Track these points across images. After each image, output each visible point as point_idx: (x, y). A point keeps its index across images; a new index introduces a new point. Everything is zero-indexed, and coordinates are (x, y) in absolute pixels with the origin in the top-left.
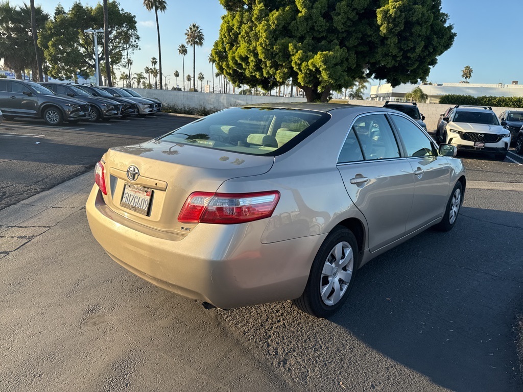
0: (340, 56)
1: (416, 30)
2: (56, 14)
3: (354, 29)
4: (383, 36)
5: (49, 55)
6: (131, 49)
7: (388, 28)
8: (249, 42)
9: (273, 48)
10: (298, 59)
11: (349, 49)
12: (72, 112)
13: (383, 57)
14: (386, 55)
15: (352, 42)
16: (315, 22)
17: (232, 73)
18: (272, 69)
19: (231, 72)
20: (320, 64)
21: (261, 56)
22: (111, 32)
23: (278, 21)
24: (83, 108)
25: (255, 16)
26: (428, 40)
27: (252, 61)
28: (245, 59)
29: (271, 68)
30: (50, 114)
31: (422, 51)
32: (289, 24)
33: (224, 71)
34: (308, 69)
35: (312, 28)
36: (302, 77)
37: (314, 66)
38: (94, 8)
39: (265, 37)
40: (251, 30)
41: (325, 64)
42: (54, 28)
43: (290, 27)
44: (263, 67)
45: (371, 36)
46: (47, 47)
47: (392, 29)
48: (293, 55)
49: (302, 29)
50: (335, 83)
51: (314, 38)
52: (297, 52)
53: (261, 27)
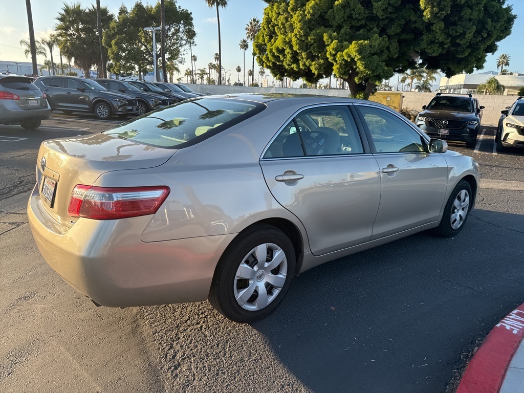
0: (379, 45)
1: (466, 14)
2: (120, 14)
3: (396, 15)
4: (427, 21)
5: (112, 53)
6: (188, 45)
7: (432, 12)
8: (285, 34)
9: (308, 39)
10: (333, 49)
11: (389, 37)
12: (120, 107)
13: (428, 45)
14: (432, 42)
15: (394, 29)
16: (353, 10)
17: (271, 66)
18: (309, 60)
19: (270, 64)
20: (354, 54)
21: (296, 48)
22: (169, 29)
23: (313, 11)
24: (131, 102)
25: (291, 6)
26: (482, 24)
27: (289, 53)
28: (282, 51)
29: (307, 59)
30: (100, 109)
31: (474, 37)
32: (326, 13)
33: (264, 64)
34: (343, 59)
35: (350, 17)
36: (337, 68)
37: (349, 56)
38: (154, 7)
39: (299, 28)
40: (287, 21)
41: (359, 54)
42: (117, 27)
43: (327, 17)
44: (299, 58)
45: (415, 22)
46: (111, 46)
47: (436, 14)
48: (328, 45)
49: (338, 19)
50: (372, 73)
51: (351, 27)
52: (332, 42)
53: (296, 18)
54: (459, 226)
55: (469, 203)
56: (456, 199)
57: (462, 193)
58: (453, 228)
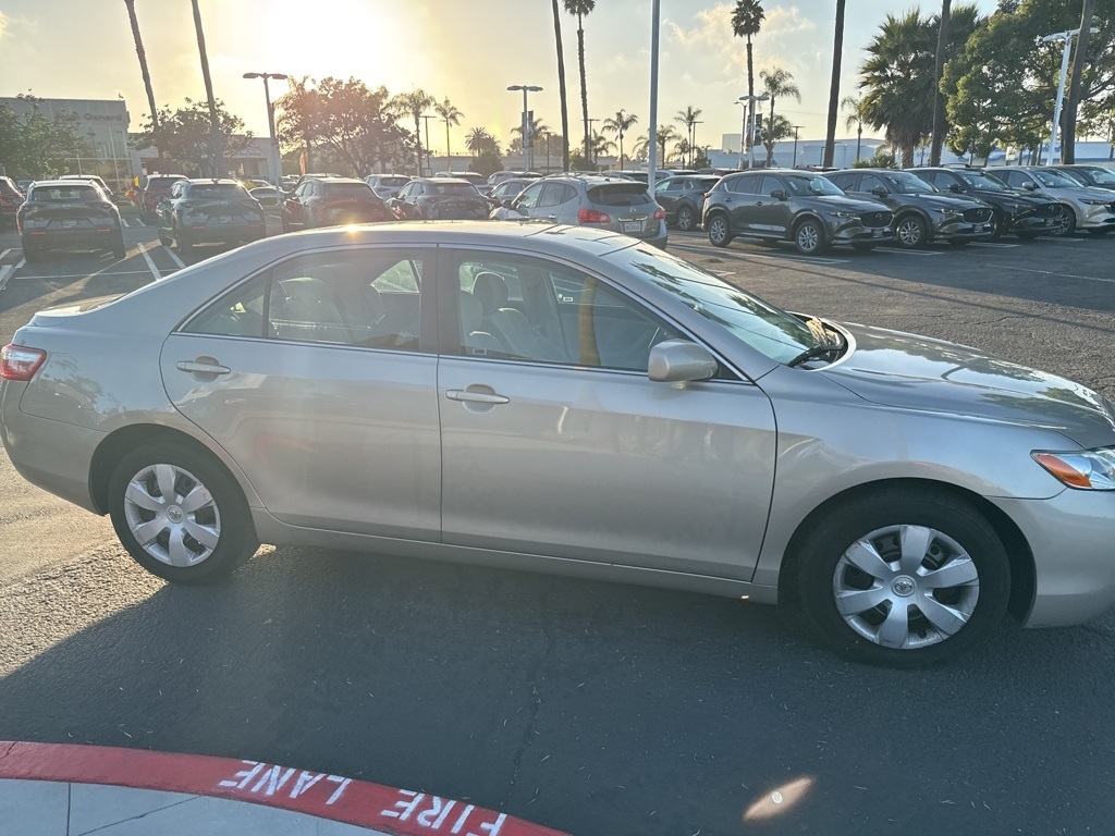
12: (842, 228)
30: (805, 233)
46: (955, 91)
54: (914, 643)
55: (980, 585)
56: (863, 544)
57: (908, 534)
58: (873, 636)
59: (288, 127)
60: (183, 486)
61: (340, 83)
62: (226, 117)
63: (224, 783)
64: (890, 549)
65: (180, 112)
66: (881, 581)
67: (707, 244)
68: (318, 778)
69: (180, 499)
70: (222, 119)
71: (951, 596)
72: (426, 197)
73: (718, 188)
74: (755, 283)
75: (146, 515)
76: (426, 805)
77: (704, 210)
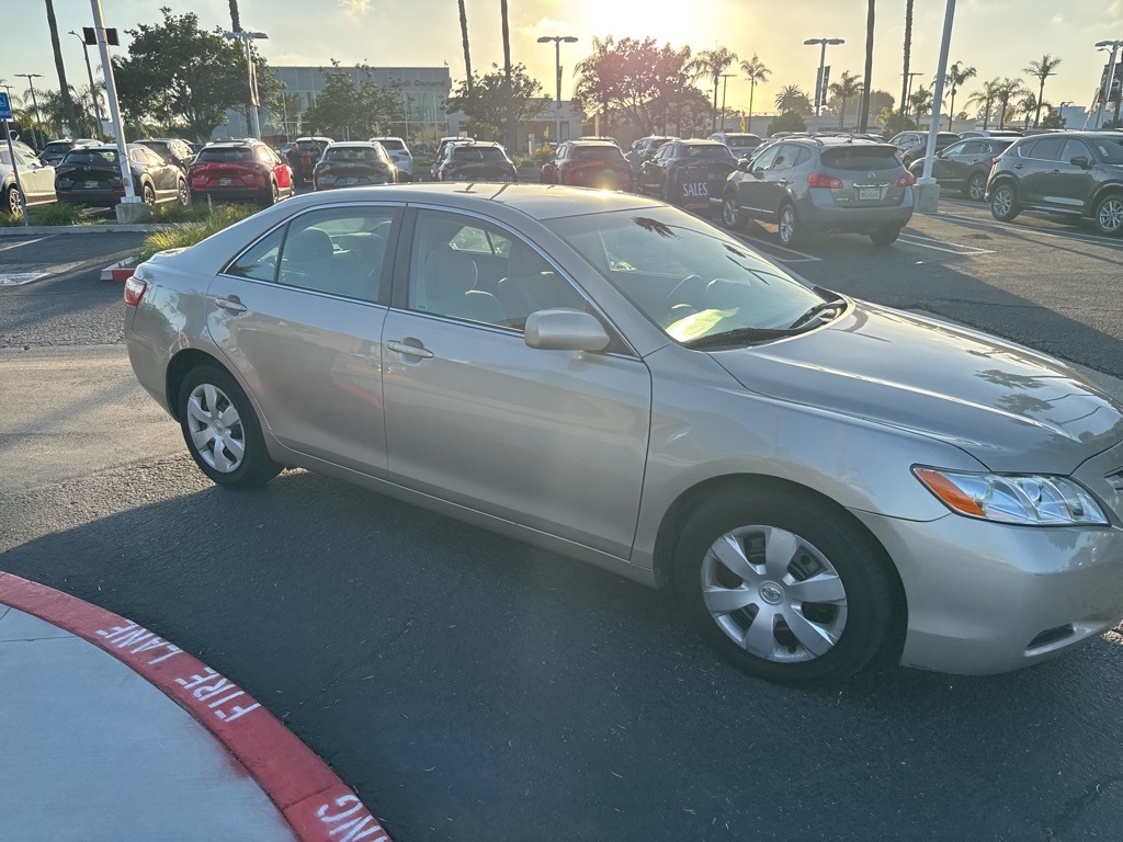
30: (1109, 209)
54: (780, 655)
55: (848, 606)
56: (728, 539)
57: (772, 536)
58: (740, 640)
59: (583, 89)
60: (222, 405)
61: (637, 43)
62: (527, 82)
63: (101, 632)
64: (755, 549)
65: (486, 77)
66: (748, 584)
67: (988, 218)
68: (162, 644)
69: (221, 415)
70: (522, 83)
71: (819, 612)
72: (675, 159)
73: (1010, 154)
74: (1009, 264)
75: (202, 426)
76: (212, 683)
77: (990, 177)
